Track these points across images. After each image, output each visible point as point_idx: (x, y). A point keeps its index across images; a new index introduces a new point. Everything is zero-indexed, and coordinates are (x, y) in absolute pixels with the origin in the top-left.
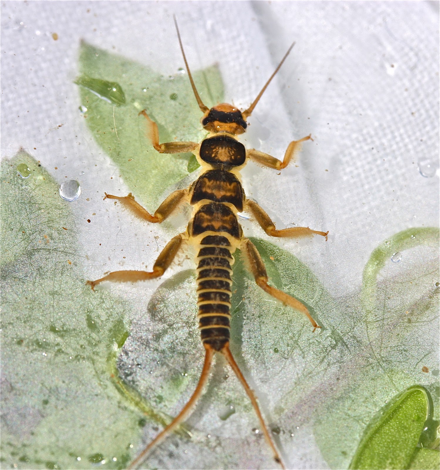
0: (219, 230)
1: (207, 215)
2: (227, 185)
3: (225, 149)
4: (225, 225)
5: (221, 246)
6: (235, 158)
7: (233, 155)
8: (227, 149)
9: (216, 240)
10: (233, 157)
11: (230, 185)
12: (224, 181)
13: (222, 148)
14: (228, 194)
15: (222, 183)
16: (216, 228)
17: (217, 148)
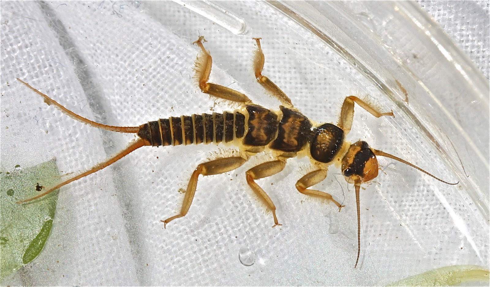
0: (249, 124)
1: (265, 116)
2: (295, 135)
3: (328, 142)
4: (255, 130)
5: (234, 126)
6: (318, 149)
7: (321, 147)
8: (328, 143)
9: (240, 121)
10: (319, 146)
11: (296, 138)
12: (299, 133)
13: (330, 139)
14: (286, 136)
15: (297, 131)
16: (252, 122)
17: (332, 136)
